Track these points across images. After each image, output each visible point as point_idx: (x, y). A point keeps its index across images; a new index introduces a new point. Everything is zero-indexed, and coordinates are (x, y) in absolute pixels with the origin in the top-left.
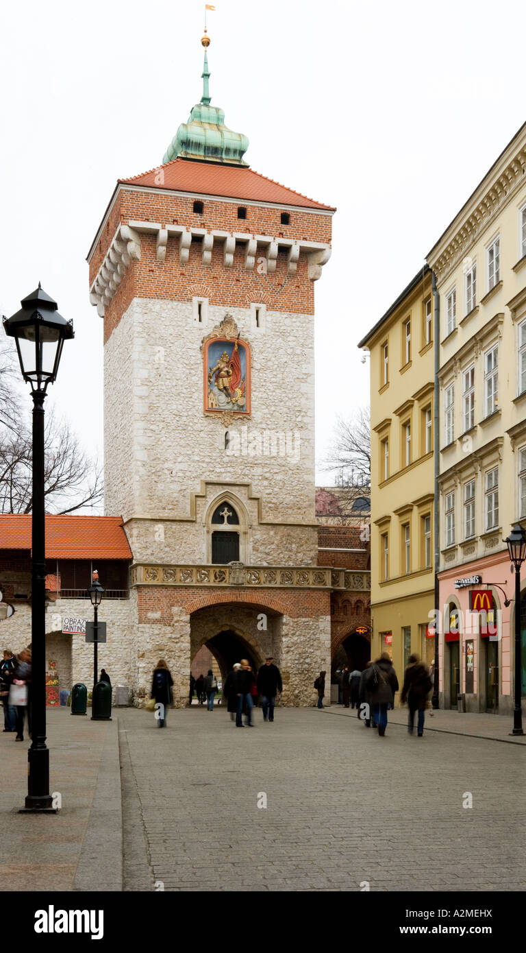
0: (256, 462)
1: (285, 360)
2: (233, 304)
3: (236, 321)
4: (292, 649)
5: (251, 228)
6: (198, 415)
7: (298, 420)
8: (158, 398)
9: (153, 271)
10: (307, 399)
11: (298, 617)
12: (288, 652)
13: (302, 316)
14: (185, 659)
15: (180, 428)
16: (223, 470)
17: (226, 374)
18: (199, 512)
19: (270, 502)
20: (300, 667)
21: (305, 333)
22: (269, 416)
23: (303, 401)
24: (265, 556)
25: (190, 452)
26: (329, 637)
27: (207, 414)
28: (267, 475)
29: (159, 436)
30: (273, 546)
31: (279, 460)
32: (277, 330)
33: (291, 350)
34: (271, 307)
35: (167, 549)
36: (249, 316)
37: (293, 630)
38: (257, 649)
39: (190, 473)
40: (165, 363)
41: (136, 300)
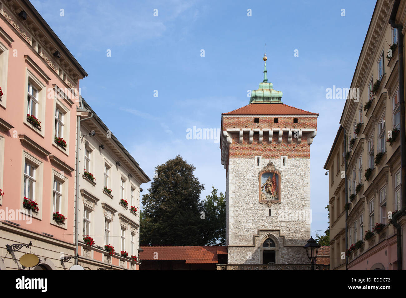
1: (296, 178)
2: (273, 157)
3: (274, 164)
5: (280, 126)
6: (257, 203)
7: (302, 202)
8: (239, 197)
9: (237, 147)
10: (307, 193)
13: (304, 160)
15: (249, 209)
16: (268, 225)
17: (270, 186)
18: (256, 242)
19: (289, 237)
21: (306, 166)
22: (289, 201)
23: (305, 194)
24: (287, 260)
25: (253, 218)
27: (261, 203)
28: (288, 226)
29: (240, 213)
30: (291, 256)
32: (293, 166)
33: (299, 174)
34: (290, 157)
35: (243, 258)
36: (280, 161)
39: (253, 227)
40: (243, 183)
41: (230, 160)
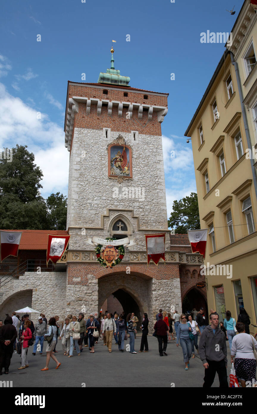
0: (136, 200)
1: (149, 154)
2: (123, 131)
3: (124, 138)
4: (159, 298)
5: (130, 100)
6: (105, 178)
7: (156, 180)
8: (85, 170)
9: (84, 117)
10: (160, 171)
11: (161, 280)
12: (156, 300)
13: (156, 136)
14: (95, 305)
15: (96, 184)
16: (118, 204)
17: (120, 160)
18: (106, 224)
19: (144, 220)
21: (158, 143)
22: (141, 179)
23: (158, 172)
24: (142, 247)
25: (101, 195)
26: (179, 290)
27: (110, 177)
28: (142, 206)
29: (85, 188)
31: (147, 199)
32: (144, 142)
33: (151, 150)
34: (141, 132)
36: (131, 136)
37: (159, 287)
38: (139, 299)
39: (101, 205)
40: (89, 155)
41: (75, 129)
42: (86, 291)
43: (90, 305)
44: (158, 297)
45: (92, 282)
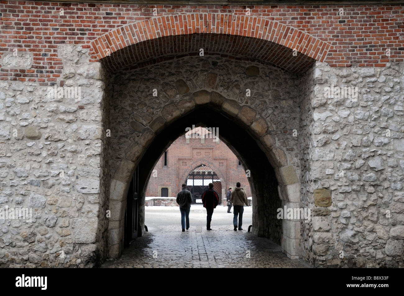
4: (336, 136)
12: (326, 144)
20: (356, 177)
38: (268, 140)
42: (55, 105)
43: (69, 154)
44: (333, 133)
45: (79, 72)
